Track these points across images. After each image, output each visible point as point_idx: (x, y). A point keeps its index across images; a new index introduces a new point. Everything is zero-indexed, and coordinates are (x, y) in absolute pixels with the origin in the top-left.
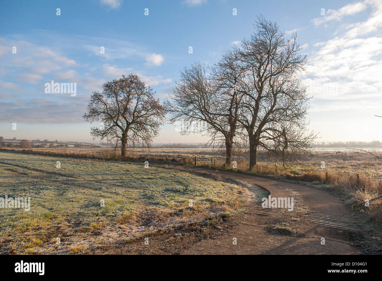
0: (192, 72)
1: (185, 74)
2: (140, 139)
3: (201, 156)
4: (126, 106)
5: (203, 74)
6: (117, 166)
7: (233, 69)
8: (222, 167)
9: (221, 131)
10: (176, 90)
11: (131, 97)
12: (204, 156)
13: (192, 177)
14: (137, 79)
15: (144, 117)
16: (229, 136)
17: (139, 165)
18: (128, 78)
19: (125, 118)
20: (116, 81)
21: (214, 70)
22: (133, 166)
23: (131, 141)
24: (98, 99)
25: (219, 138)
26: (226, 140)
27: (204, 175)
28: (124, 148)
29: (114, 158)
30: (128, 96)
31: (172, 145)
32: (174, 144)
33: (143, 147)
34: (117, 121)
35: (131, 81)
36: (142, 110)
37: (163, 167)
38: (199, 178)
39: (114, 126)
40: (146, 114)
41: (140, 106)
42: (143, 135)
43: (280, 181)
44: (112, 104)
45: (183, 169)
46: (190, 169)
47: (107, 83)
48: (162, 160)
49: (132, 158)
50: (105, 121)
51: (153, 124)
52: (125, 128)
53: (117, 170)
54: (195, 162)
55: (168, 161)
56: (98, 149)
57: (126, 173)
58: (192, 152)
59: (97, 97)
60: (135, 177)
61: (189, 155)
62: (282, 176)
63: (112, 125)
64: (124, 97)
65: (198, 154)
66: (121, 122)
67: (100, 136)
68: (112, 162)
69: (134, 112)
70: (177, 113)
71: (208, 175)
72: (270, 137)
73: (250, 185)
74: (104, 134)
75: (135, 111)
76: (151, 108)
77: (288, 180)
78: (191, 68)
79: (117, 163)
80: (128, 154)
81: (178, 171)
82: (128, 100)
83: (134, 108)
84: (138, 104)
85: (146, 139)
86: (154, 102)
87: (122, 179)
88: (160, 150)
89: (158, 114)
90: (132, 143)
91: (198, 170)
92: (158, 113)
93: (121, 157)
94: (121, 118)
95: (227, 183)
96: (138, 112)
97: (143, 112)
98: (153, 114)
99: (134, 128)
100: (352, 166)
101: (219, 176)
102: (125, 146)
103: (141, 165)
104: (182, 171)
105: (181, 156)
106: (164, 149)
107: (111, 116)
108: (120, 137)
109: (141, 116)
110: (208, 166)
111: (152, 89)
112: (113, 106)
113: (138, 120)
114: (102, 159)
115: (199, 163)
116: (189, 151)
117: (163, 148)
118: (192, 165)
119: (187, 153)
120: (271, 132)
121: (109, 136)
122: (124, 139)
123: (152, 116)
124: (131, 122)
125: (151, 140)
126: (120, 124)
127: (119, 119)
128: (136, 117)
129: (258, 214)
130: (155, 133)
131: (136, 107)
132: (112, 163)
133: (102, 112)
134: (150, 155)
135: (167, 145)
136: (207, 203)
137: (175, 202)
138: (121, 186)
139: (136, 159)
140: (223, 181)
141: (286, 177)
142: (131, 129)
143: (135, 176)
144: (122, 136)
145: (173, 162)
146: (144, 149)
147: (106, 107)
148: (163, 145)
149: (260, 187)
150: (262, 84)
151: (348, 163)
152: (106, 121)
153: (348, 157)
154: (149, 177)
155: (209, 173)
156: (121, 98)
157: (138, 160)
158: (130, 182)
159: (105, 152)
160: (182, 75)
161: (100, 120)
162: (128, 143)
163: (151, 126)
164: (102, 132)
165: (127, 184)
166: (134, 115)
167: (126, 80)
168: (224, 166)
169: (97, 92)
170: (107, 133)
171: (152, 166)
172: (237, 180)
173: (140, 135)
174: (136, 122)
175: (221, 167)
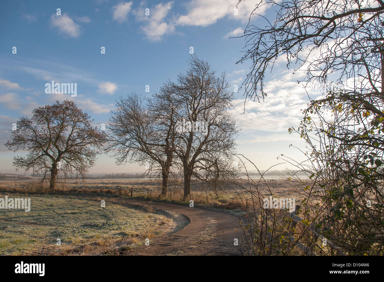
0: (128, 102)
1: (121, 103)
2: (74, 169)
3: (141, 186)
4: (59, 134)
5: (139, 105)
6: (41, 201)
7: (170, 101)
8: (158, 198)
9: (158, 161)
10: (112, 119)
11: (65, 124)
12: (145, 186)
13: (121, 210)
14: (74, 105)
15: (79, 146)
16: (166, 166)
17: (68, 198)
18: (63, 104)
19: (57, 147)
20: (49, 107)
21: (150, 101)
22: (60, 200)
23: (62, 172)
24: (26, 126)
25: (157, 168)
26: (163, 170)
27: (136, 207)
28: (53, 179)
29: (40, 191)
30: (62, 124)
31: (115, 175)
32: (118, 174)
33: (76, 178)
34: (47, 150)
35: (66, 108)
36: (77, 138)
37: (94, 200)
38: (129, 211)
39: (42, 155)
40: (81, 143)
41: (75, 134)
42: (77, 165)
43: (208, 210)
44: (41, 132)
45: (116, 201)
46: (123, 201)
47: (38, 109)
48: (95, 192)
49: (62, 190)
50: (32, 149)
51: (88, 153)
52: (57, 157)
53: (39, 204)
54: (132, 194)
55: (102, 193)
56: (27, 181)
57: (48, 209)
58: (134, 182)
59: (24, 123)
60: (56, 213)
61: (129, 186)
62: (211, 204)
63: (40, 154)
64: (57, 124)
65: (139, 185)
66: (52, 151)
67: (25, 167)
68: (36, 196)
69: (68, 141)
70: (113, 142)
71: (141, 207)
72: (203, 166)
73: (177, 216)
74: (30, 163)
75: (69, 139)
76: (87, 136)
77: (215, 209)
78: (128, 98)
79: (43, 197)
80: (58, 186)
81: (109, 204)
82: (62, 127)
83: (68, 136)
84: (74, 131)
85: (81, 169)
86: (92, 130)
87: (40, 216)
88: (99, 181)
89: (95, 143)
90: (63, 174)
91: (132, 201)
92: (95, 141)
93: (49, 189)
94: (52, 146)
95: (155, 215)
96: (72, 140)
97: (78, 141)
98: (90, 143)
99: (67, 158)
100: (278, 193)
101: (151, 208)
102: (55, 177)
103: (70, 198)
104: (114, 203)
105: (120, 187)
106: (105, 181)
107: (40, 144)
108: (49, 168)
109: (76, 145)
110: (143, 197)
111: (90, 117)
112: (43, 133)
113: (72, 149)
114: (24, 193)
115: (135, 194)
116: (130, 181)
117: (105, 178)
118: (128, 196)
119: (128, 184)
120: (203, 162)
121: (36, 167)
122: (54, 170)
123: (88, 145)
124: (63, 150)
125: (87, 171)
126: (51, 153)
127: (50, 147)
128: (70, 145)
129: (161, 245)
130: (91, 162)
131: (70, 135)
132: (36, 198)
133: (29, 140)
134: (85, 187)
135: (110, 175)
136: (119, 237)
137: (83, 238)
138: (34, 223)
139: (66, 191)
140: (153, 213)
141: (214, 206)
142: (64, 159)
143: (57, 211)
144: (51, 166)
145: (108, 194)
146: (78, 180)
147: (35, 134)
148: (106, 175)
149: (185, 217)
150: (196, 117)
151: (276, 191)
152: (34, 150)
153: (278, 184)
154: (73, 211)
155: (142, 205)
156: (54, 125)
157: (69, 193)
158: (48, 218)
159: (31, 185)
160: (118, 105)
161: (27, 148)
162: (59, 174)
163: (86, 155)
164: (28, 162)
165: (43, 220)
166: (67, 143)
167: (61, 106)
168: (160, 196)
169: (26, 118)
170: (34, 163)
171: (83, 199)
172: (167, 211)
173: (73, 165)
174: (70, 151)
175: (156, 198)
